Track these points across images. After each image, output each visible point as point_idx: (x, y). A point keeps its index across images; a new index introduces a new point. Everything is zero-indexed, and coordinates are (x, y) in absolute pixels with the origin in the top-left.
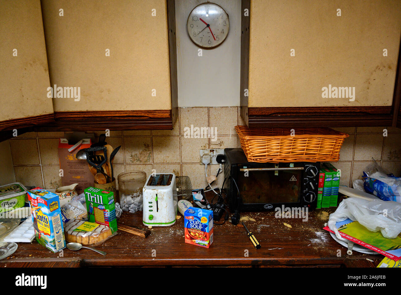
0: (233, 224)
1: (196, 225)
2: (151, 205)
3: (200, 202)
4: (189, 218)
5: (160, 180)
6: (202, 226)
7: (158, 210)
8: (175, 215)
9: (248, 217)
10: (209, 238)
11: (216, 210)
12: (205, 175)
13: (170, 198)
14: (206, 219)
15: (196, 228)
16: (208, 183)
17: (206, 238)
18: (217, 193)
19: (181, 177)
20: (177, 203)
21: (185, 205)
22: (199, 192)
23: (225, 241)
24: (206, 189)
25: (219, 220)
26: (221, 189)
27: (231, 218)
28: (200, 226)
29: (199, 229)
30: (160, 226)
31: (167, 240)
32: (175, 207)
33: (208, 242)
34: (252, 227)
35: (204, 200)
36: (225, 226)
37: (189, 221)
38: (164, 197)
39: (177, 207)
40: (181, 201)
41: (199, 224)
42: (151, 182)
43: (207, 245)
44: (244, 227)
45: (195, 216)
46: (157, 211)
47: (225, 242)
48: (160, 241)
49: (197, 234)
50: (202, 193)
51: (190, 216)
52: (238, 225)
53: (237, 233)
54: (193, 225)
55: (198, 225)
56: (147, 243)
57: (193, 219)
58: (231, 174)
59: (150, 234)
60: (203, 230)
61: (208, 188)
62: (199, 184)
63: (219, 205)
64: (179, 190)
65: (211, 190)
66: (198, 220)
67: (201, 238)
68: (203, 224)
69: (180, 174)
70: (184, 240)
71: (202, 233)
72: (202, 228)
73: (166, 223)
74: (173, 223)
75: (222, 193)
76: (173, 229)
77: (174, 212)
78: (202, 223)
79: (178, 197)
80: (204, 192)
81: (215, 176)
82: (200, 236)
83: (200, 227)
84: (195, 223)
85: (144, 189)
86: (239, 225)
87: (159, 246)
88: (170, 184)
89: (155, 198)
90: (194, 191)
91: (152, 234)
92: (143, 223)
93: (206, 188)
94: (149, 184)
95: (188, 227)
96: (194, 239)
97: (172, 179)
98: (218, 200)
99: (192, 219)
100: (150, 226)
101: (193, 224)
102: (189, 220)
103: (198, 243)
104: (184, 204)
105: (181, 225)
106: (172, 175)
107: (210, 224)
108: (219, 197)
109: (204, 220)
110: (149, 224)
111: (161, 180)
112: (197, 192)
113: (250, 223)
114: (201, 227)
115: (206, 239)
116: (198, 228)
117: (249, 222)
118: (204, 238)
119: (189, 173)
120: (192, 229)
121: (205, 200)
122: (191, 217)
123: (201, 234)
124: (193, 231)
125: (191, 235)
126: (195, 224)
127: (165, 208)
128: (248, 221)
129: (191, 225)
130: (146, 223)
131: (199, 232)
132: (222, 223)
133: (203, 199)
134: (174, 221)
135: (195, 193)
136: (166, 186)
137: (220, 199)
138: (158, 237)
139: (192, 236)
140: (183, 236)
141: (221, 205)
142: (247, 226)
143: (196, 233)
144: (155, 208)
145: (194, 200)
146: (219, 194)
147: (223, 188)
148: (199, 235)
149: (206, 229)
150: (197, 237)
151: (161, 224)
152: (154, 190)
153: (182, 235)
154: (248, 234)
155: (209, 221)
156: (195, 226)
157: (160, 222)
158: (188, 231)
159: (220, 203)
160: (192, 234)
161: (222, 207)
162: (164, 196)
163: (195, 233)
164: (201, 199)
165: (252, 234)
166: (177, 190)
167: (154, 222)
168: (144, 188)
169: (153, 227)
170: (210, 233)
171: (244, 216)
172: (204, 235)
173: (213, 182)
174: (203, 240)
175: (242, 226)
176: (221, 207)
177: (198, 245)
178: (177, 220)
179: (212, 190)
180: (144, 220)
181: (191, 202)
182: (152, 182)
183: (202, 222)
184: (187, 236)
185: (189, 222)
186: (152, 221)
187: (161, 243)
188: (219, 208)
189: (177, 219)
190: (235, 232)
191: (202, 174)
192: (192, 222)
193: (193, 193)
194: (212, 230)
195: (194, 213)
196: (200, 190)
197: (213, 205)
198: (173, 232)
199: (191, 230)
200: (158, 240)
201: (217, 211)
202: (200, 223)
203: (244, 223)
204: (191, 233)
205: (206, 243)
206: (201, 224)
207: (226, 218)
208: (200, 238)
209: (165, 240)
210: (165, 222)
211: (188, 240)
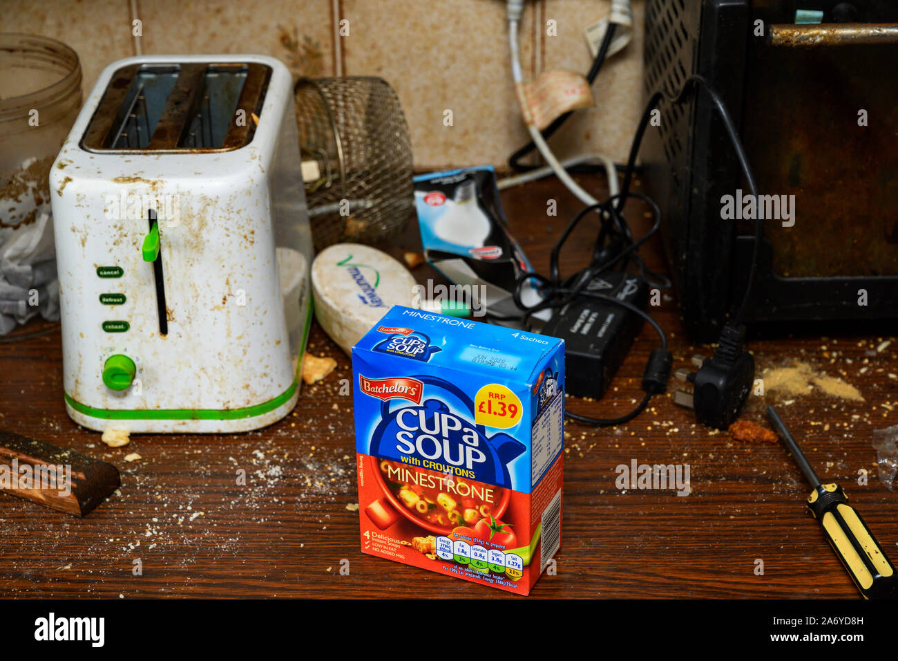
0: (698, 422)
1: (440, 437)
2: (111, 286)
3: (469, 261)
4: (389, 390)
5: (177, 103)
6: (483, 445)
7: (170, 325)
8: (294, 352)
9: (804, 367)
10: (533, 529)
11: (584, 322)
12: (508, 65)
13: (249, 238)
14: (511, 397)
15: (441, 460)
16: (523, 126)
17: (514, 530)
18: (590, 201)
19: (333, 80)
20: (304, 265)
21: (360, 281)
22: (459, 192)
23: (648, 546)
24: (515, 166)
25: (600, 393)
26: (618, 168)
27: (691, 379)
28: (469, 450)
29: (464, 466)
30: (183, 429)
31: (233, 534)
32: (287, 299)
33: (523, 555)
34: (834, 440)
35: (496, 252)
36: (645, 435)
37: (391, 410)
38: (205, 234)
39: (306, 299)
40: (335, 253)
41: (461, 433)
42: (108, 121)
43: (517, 572)
44: (782, 442)
45: (429, 380)
46: (164, 330)
47: (643, 552)
48: (187, 542)
49: (443, 498)
50: (487, 200)
51: (397, 373)
52: (735, 427)
53: (733, 484)
54: (420, 439)
55: (455, 438)
56: (91, 552)
57: (416, 398)
58: (698, 67)
59: (118, 484)
60: (488, 474)
61: (524, 161)
62: (466, 133)
63: (601, 284)
64: (323, 173)
65: (546, 171)
66: (456, 406)
67: (478, 526)
68: (489, 435)
69: (327, 61)
70: (357, 537)
71: (486, 494)
72: (483, 458)
73: (226, 413)
74: (281, 412)
75: (630, 201)
76: (281, 455)
77: (283, 336)
78: (481, 429)
79: (315, 222)
80: (502, 184)
81: (575, 74)
82: (469, 514)
83: (468, 456)
84: (431, 425)
85: (56, 176)
86: (746, 429)
87: (176, 579)
88: (249, 139)
89: (142, 240)
90: (428, 186)
91: (132, 485)
92: (71, 409)
93: (513, 161)
94: (96, 137)
95: (383, 449)
96: (425, 533)
97: (262, 98)
98: (599, 245)
99: (407, 395)
100: (115, 433)
101: (420, 432)
102: (385, 406)
103: (453, 562)
104: (356, 274)
105: (333, 421)
106: (268, 71)
107: (541, 431)
108: (607, 226)
109: (496, 407)
110: (108, 414)
111: (185, 107)
112: (448, 191)
113: (819, 416)
114: (475, 455)
115: (511, 537)
116: (455, 456)
117: (818, 402)
118: (498, 529)
119: (393, 57)
120: (412, 468)
121: (509, 251)
122: (400, 385)
123: (477, 502)
124: (420, 478)
125: (402, 502)
126: (429, 434)
127: (217, 308)
128: (805, 397)
129: (399, 436)
130: (88, 410)
131: (465, 490)
132: (623, 413)
133: (489, 242)
134: (285, 397)
135: (437, 197)
136: (225, 157)
137: (607, 241)
138: (173, 508)
139: (413, 511)
140: (350, 507)
141: (619, 286)
142: (799, 431)
143: (437, 491)
144: (141, 309)
145: (428, 246)
146: (606, 204)
147: (638, 162)
148: (460, 508)
149: (511, 466)
150: (445, 518)
151: (195, 415)
152: (129, 180)
153: (340, 494)
154: (814, 496)
155: (538, 409)
156: (429, 447)
157: (188, 405)
158: (384, 475)
159: (613, 268)
160: (411, 498)
161: (627, 297)
162: (203, 224)
163: (433, 494)
164: (479, 245)
165: (838, 497)
166: (310, 171)
167: (141, 406)
168: (62, 166)
169: (133, 436)
170: (538, 492)
171: (778, 362)
172: (494, 508)
173: (565, 117)
174: (488, 540)
175: (768, 435)
176: (622, 296)
177: (454, 571)
178: (302, 385)
179: (553, 177)
180: (69, 387)
181: (410, 258)
182: (118, 122)
183: (479, 419)
184: (377, 508)
185: (389, 418)
186: (132, 402)
187: (189, 551)
188: (602, 304)
189: (304, 382)
190: (714, 479)
191: (488, 61)
192: (411, 420)
193: (419, 195)
194: (557, 474)
195: (422, 357)
196: (469, 177)
197: (558, 283)
198: (276, 471)
199: (403, 474)
200: (173, 531)
201: (585, 330)
202: (465, 424)
203: (780, 411)
204: (405, 494)
205: (513, 560)
206: (475, 436)
207: (655, 376)
208: (471, 525)
209: (222, 531)
210: (220, 407)
211: (381, 537)
